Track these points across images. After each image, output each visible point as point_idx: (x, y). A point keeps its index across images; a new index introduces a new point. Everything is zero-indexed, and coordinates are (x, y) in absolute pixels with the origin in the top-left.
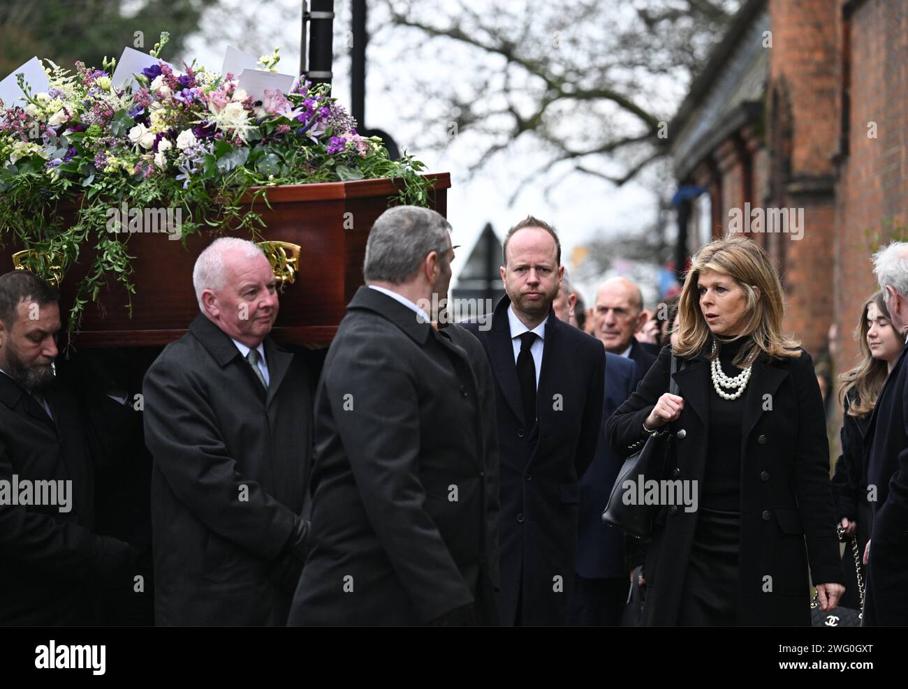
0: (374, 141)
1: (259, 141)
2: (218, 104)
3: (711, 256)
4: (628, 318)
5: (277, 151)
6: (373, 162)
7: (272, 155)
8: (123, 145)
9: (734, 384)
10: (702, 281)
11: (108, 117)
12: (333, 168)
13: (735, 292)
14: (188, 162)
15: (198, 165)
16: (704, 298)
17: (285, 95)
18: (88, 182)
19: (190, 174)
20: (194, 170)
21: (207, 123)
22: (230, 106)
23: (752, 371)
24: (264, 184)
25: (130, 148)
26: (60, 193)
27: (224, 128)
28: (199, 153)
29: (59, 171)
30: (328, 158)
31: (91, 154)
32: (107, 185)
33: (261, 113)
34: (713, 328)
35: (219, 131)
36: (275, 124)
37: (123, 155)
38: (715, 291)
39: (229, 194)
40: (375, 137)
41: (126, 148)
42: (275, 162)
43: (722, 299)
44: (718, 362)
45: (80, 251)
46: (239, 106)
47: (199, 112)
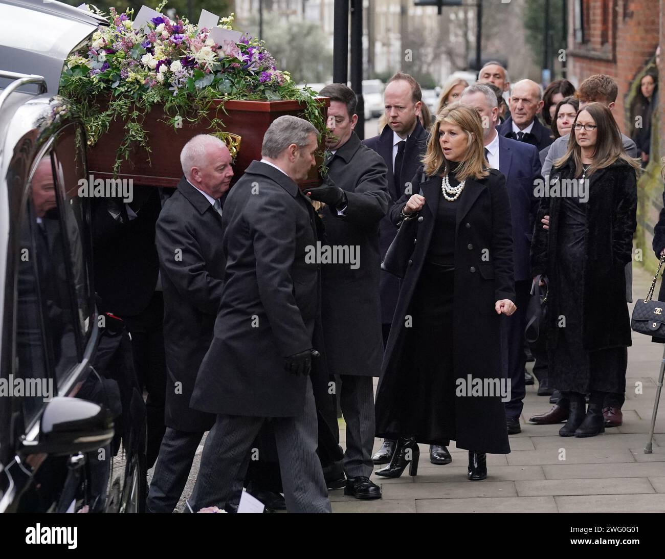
0: (286, 74)
1: (220, 71)
2: (196, 46)
3: (448, 113)
4: (531, 105)
5: (230, 78)
6: (286, 89)
7: (227, 81)
8: (138, 65)
9: (454, 191)
10: (442, 128)
11: (130, 47)
12: (263, 92)
13: (461, 135)
14: (177, 80)
15: (183, 83)
16: (442, 138)
17: (236, 44)
18: (115, 85)
19: (178, 88)
20: (180, 86)
21: (190, 58)
22: (204, 49)
23: (465, 184)
24: (222, 98)
25: (142, 67)
26: (98, 90)
27: (200, 62)
28: (184, 75)
29: (98, 77)
30: (260, 85)
31: (117, 68)
32: (128, 89)
33: (222, 54)
34: (447, 157)
35: (197, 63)
36: (230, 61)
37: (137, 71)
38: (450, 134)
39: (201, 102)
40: (286, 72)
41: (140, 67)
42: (229, 85)
43: (453, 139)
44: (447, 177)
45: (109, 126)
46: (209, 49)
47: (185, 50)
